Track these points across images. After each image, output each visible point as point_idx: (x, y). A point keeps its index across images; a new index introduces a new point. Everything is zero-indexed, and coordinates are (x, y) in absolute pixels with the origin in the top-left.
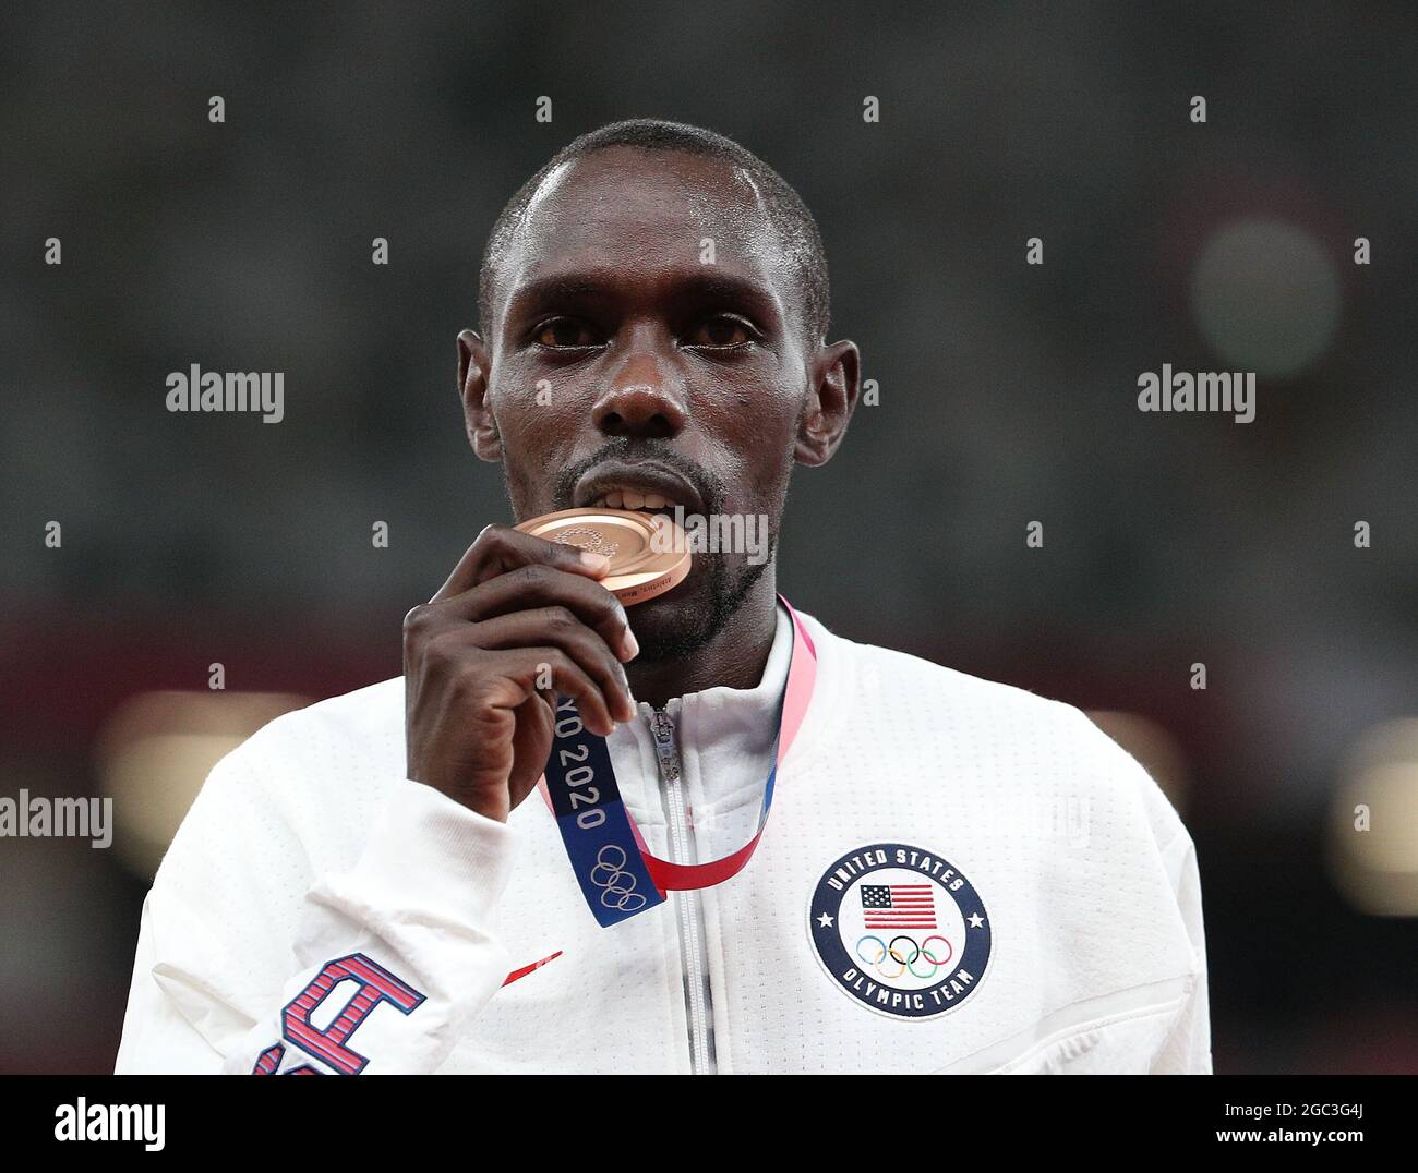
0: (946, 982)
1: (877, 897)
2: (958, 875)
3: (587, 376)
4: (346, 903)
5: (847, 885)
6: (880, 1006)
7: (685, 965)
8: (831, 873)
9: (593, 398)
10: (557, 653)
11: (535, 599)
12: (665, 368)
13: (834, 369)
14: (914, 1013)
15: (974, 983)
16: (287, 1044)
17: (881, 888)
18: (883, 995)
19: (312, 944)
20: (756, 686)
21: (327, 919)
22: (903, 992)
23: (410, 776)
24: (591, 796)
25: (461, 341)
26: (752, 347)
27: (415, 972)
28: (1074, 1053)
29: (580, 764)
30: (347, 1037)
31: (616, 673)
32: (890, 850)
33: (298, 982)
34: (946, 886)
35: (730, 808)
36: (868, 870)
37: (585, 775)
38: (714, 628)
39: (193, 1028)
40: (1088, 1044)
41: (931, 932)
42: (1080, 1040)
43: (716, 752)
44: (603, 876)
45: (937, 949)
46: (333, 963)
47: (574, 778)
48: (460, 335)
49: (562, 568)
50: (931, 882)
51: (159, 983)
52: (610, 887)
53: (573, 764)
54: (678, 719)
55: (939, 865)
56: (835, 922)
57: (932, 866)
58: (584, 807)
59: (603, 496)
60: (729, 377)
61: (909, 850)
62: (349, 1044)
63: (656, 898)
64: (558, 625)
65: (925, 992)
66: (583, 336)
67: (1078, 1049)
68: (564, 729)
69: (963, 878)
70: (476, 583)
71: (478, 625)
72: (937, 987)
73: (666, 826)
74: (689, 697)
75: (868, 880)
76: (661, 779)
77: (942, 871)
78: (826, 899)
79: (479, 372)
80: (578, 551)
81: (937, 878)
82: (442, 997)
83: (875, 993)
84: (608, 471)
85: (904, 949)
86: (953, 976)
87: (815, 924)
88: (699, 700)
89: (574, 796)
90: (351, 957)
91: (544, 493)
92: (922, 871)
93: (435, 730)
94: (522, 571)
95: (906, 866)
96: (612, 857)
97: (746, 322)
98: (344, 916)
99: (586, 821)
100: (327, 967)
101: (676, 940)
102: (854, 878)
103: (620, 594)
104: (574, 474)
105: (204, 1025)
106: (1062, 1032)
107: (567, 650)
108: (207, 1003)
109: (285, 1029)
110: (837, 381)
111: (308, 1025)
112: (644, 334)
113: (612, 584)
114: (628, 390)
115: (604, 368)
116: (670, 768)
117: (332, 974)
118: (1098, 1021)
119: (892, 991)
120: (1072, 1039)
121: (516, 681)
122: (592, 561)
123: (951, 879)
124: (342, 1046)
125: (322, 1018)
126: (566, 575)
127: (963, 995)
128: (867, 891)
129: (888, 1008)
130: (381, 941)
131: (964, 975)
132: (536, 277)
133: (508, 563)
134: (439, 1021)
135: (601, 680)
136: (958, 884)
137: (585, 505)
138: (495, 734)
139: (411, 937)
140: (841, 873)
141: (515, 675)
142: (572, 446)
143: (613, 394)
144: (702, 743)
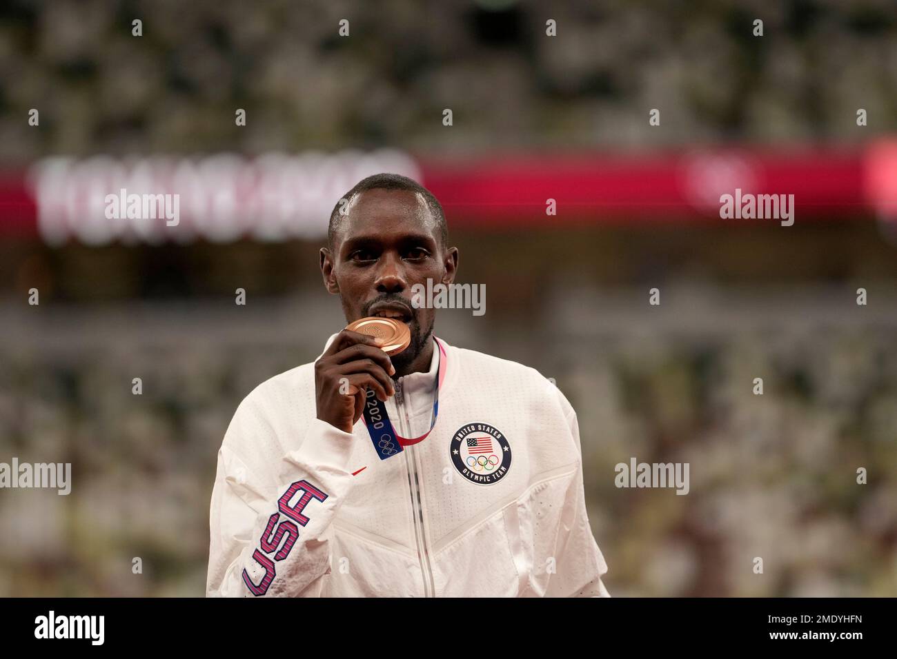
0: (497, 471)
1: (472, 443)
2: (499, 433)
3: (372, 270)
4: (299, 463)
5: (462, 439)
6: (476, 481)
7: (408, 470)
8: (456, 435)
9: (374, 279)
10: (368, 375)
11: (360, 356)
12: (397, 267)
13: (450, 258)
14: (487, 483)
15: (506, 471)
16: (280, 513)
17: (473, 439)
18: (476, 477)
19: (287, 475)
20: (428, 371)
21: (291, 467)
22: (483, 476)
23: (318, 418)
24: (378, 418)
25: (322, 252)
26: (427, 258)
27: (325, 488)
28: (539, 490)
29: (375, 407)
30: (302, 510)
31: (388, 380)
32: (476, 425)
33: (282, 490)
34: (495, 437)
35: (421, 414)
36: (469, 433)
37: (376, 410)
38: (416, 356)
39: (241, 498)
40: (544, 487)
41: (491, 454)
42: (541, 486)
43: (415, 394)
44: (383, 444)
45: (494, 460)
46: (295, 483)
47: (372, 412)
48: (321, 250)
49: (368, 344)
50: (490, 436)
51: (228, 483)
52: (385, 448)
53: (372, 407)
54: (402, 384)
55: (492, 430)
56: (459, 452)
57: (490, 430)
58: (376, 421)
59: (378, 313)
60: (419, 269)
61: (482, 425)
62: (302, 513)
63: (400, 450)
64: (368, 366)
65: (490, 475)
66: (369, 257)
67: (541, 488)
68: (368, 395)
69: (501, 434)
70: (338, 350)
71: (342, 366)
72: (494, 473)
73: (399, 421)
74: (407, 377)
75: (469, 436)
76: (397, 404)
77: (494, 432)
78: (455, 445)
79: (328, 262)
80: (373, 338)
81: (492, 434)
82: (334, 496)
83: (474, 477)
84: (381, 305)
85: (482, 460)
86: (500, 469)
87: (452, 453)
88: (410, 377)
89: (372, 418)
90: (301, 481)
91: (357, 311)
92: (487, 432)
93: (328, 403)
94: (355, 347)
95: (482, 431)
96: (386, 438)
97: (425, 250)
98: (297, 467)
99: (377, 426)
100: (293, 484)
101: (405, 462)
102: (464, 436)
103: (388, 353)
104: (368, 305)
105: (245, 497)
106: (535, 484)
107: (372, 374)
108: (247, 490)
109: (280, 508)
110: (451, 261)
111: (287, 506)
112: (390, 256)
113: (386, 349)
114: (387, 277)
115: (377, 269)
116: (400, 401)
117: (294, 488)
118: (547, 479)
119: (479, 475)
120: (539, 486)
121: (356, 386)
122: (378, 341)
123: (497, 435)
124: (300, 514)
125: (292, 503)
126: (370, 347)
127: (503, 475)
128: (469, 440)
129: (478, 482)
130: (311, 476)
131: (503, 468)
132: (352, 237)
133: (350, 343)
134: (333, 505)
135: (383, 383)
136: (499, 436)
137: (372, 316)
138: (348, 405)
139: (322, 475)
140: (460, 435)
141: (356, 384)
142: (367, 296)
143: (381, 278)
144: (411, 391)
